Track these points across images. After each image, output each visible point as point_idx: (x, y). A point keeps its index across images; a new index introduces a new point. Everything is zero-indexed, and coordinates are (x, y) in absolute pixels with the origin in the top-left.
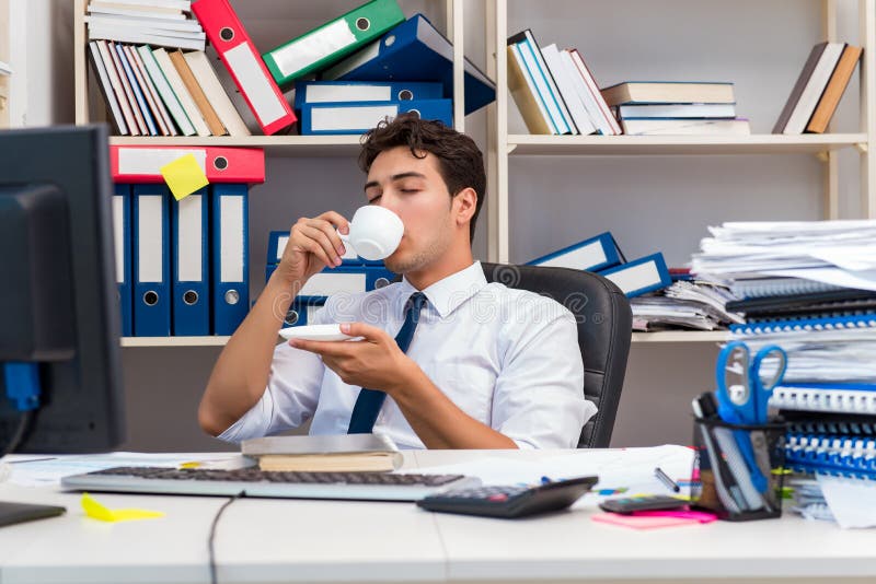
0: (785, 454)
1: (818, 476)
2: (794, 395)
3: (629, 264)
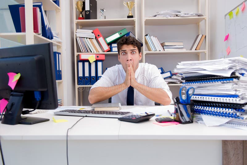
0: (194, 109)
1: (201, 114)
2: (196, 97)
3: (165, 73)
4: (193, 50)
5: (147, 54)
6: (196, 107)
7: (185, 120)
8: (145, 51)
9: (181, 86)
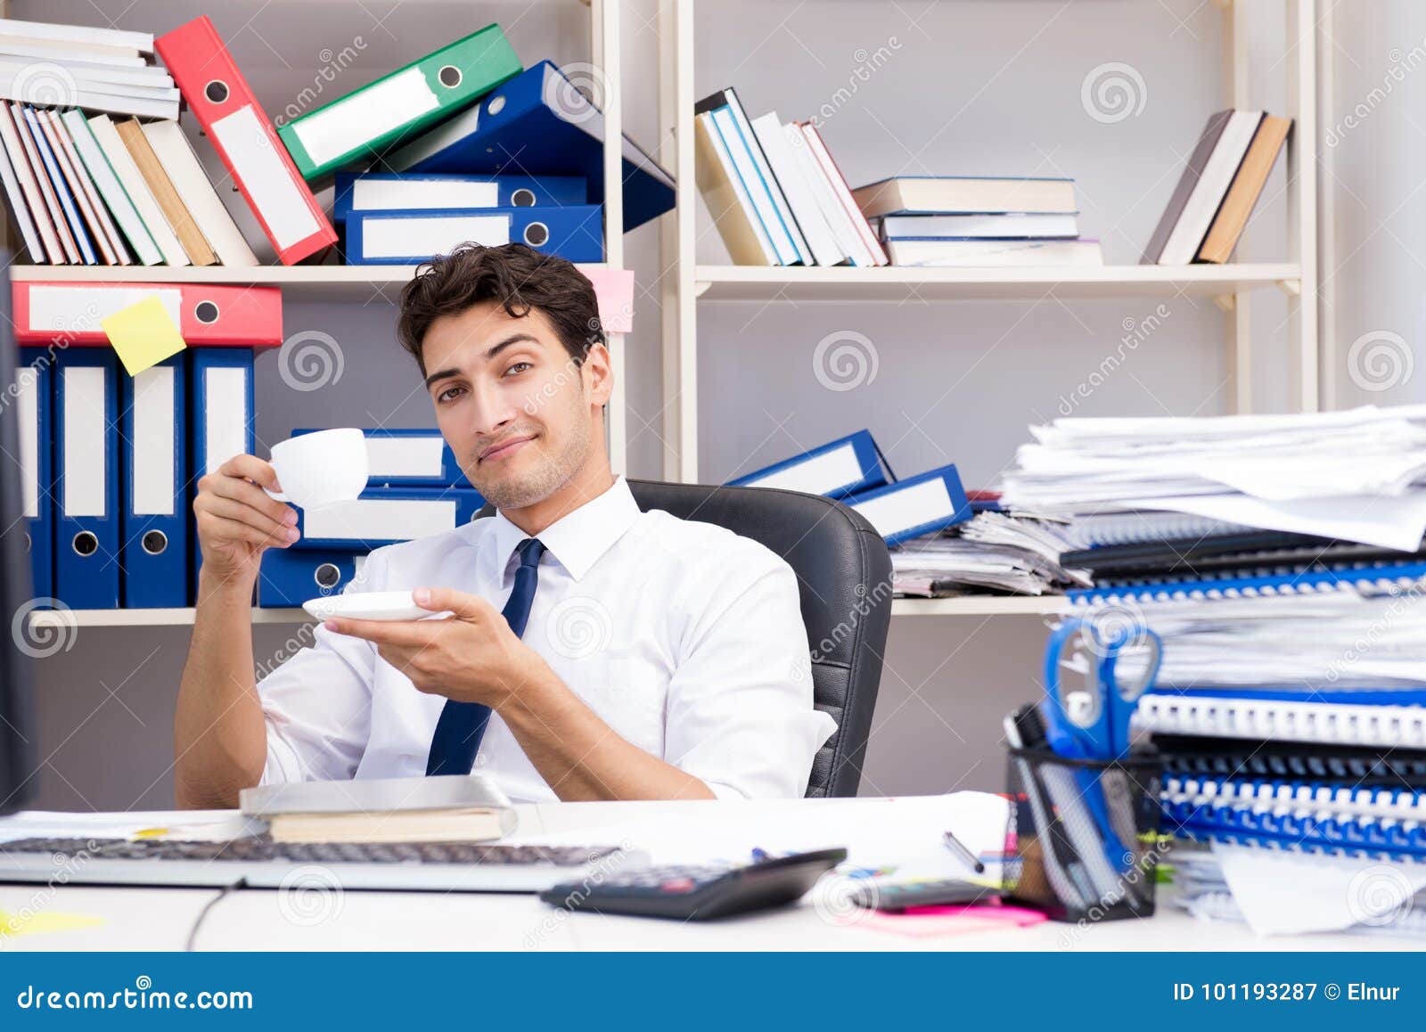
0: (1160, 808)
1: (1215, 845)
2: (1174, 710)
3: (899, 485)
4: (1175, 266)
5: (717, 292)
6: (1177, 792)
7: (1084, 888)
8: (700, 261)
9: (1054, 618)
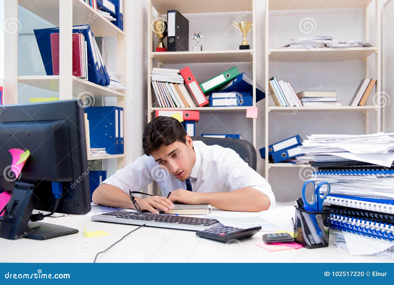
0: (331, 222)
1: (343, 231)
4: (354, 106)
5: (272, 112)
6: (334, 218)
7: (312, 241)
8: (269, 105)
